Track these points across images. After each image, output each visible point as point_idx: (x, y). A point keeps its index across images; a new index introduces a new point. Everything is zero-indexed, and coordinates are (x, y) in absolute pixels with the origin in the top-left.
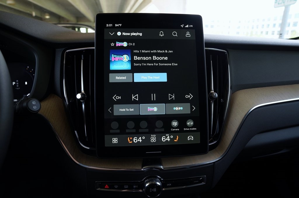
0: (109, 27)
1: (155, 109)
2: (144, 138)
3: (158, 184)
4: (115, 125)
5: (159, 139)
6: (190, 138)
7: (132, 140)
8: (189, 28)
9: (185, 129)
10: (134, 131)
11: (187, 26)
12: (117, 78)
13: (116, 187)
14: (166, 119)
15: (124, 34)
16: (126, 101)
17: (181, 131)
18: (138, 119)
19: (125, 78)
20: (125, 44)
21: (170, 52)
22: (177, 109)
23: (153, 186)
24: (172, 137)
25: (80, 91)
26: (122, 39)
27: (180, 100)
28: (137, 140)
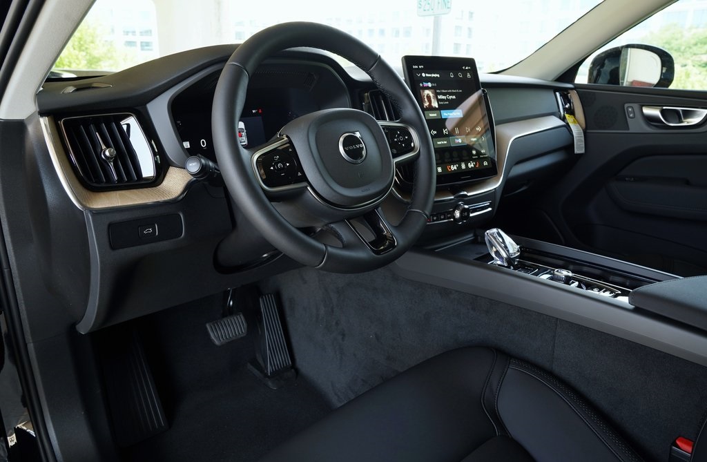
0: (415, 69)
1: (460, 141)
2: (457, 166)
5: (467, 166)
6: (485, 163)
7: (450, 168)
8: (468, 69)
9: (481, 156)
10: (450, 160)
11: (467, 68)
12: (430, 115)
13: (435, 218)
14: (468, 149)
15: (427, 75)
17: (479, 158)
18: (450, 150)
19: (435, 115)
20: (430, 85)
22: (473, 139)
24: (474, 163)
26: (428, 80)
27: (473, 132)
28: (454, 168)
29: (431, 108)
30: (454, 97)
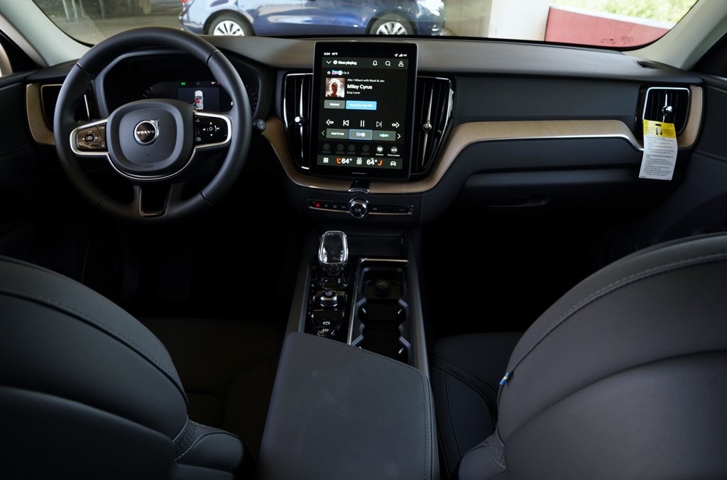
0: (326, 56)
1: (363, 135)
2: (351, 160)
3: (364, 206)
4: (327, 146)
5: (364, 162)
6: (393, 164)
7: (340, 161)
8: (403, 57)
9: (389, 155)
10: (343, 153)
11: (401, 55)
12: (331, 104)
13: (326, 206)
14: (372, 145)
15: (340, 63)
16: (338, 126)
17: (386, 156)
18: (346, 142)
19: (338, 105)
20: (340, 73)
21: (382, 81)
22: (383, 135)
23: (360, 206)
24: (376, 161)
25: (299, 115)
26: (338, 68)
27: (387, 128)
28: (345, 161)
29: (334, 98)
30: (371, 87)
